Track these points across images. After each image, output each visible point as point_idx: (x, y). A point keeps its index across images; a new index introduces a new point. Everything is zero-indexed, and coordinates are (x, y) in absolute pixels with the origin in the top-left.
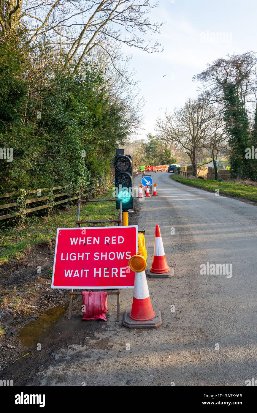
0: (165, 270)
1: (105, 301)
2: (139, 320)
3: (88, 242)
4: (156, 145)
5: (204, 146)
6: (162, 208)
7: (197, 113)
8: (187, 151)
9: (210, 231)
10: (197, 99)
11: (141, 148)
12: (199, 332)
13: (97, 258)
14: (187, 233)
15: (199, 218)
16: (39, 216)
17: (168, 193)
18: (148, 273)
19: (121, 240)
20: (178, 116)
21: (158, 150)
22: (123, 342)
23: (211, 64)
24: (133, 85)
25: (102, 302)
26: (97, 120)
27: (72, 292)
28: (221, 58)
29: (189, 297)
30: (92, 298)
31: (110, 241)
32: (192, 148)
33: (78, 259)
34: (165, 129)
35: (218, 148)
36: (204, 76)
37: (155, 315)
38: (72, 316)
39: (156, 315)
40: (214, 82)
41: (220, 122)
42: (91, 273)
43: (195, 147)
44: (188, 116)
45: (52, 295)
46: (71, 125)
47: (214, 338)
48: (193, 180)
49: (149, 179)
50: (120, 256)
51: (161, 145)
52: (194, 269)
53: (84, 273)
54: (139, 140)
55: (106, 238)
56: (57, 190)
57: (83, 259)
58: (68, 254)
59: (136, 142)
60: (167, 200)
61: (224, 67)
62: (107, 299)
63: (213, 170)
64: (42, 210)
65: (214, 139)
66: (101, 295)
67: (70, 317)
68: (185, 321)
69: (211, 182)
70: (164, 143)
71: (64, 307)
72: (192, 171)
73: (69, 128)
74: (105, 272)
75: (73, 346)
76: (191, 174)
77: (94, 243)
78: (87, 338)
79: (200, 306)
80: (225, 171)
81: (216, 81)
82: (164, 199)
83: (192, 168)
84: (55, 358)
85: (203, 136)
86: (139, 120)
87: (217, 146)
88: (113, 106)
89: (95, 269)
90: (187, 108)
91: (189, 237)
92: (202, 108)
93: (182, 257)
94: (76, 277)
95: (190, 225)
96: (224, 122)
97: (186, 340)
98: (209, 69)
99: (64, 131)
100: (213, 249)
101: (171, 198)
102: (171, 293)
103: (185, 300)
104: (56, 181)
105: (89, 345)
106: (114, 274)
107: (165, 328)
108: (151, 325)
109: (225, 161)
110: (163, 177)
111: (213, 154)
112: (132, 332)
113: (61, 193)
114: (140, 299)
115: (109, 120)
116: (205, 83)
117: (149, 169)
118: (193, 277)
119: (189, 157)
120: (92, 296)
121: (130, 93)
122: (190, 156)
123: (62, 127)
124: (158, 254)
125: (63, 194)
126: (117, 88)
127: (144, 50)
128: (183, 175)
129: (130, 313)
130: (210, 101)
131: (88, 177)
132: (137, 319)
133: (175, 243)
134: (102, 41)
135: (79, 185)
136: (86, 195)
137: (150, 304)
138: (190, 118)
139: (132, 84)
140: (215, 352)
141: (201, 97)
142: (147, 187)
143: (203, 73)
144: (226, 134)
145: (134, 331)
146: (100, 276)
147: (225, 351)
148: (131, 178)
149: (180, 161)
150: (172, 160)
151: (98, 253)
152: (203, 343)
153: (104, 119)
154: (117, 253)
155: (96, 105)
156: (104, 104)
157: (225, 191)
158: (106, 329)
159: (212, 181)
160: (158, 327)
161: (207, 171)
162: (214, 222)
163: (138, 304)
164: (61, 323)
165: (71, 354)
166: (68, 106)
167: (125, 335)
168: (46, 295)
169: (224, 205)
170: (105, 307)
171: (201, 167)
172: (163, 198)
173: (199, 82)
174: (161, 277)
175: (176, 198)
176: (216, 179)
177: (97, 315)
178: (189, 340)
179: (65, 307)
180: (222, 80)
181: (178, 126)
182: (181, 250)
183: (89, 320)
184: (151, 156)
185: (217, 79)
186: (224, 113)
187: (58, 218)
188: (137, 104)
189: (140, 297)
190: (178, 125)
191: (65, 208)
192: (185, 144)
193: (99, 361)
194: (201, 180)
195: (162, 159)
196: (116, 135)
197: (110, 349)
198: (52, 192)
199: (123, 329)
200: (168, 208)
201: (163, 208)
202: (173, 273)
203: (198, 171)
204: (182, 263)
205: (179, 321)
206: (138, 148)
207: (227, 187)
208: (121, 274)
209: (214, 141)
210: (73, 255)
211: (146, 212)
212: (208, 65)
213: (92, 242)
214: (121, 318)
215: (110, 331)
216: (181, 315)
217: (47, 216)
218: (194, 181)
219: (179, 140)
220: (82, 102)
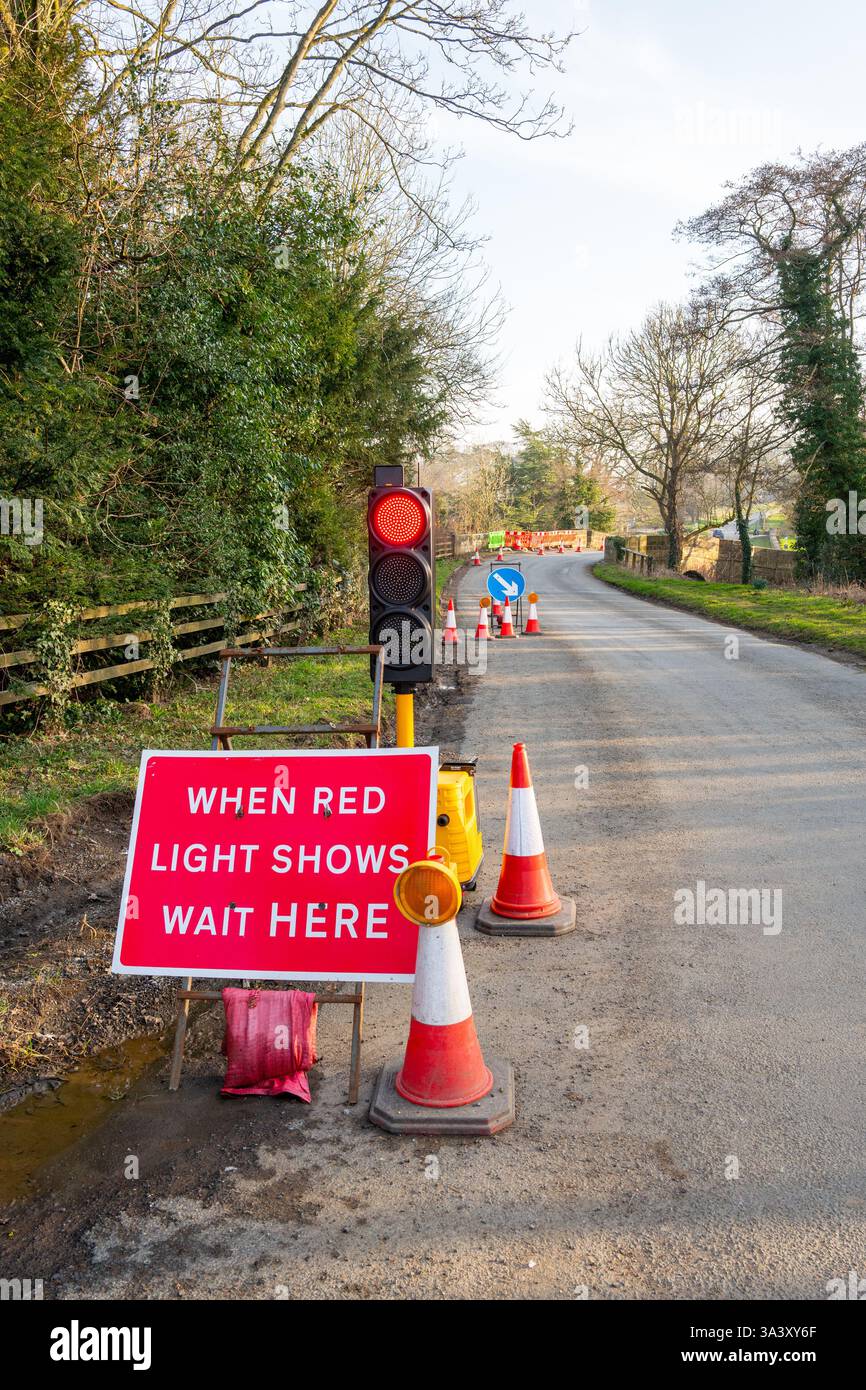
0: (541, 908)
1: (309, 1026)
2: (430, 1101)
3: (251, 805)
4: (543, 462)
5: (707, 467)
6: (553, 676)
7: (687, 353)
8: (650, 482)
9: (717, 764)
10: (686, 305)
11: (493, 470)
12: (651, 1157)
13: (282, 865)
14: (633, 768)
15: (678, 717)
16: (120, 698)
17: (578, 627)
18: (480, 917)
19: (375, 800)
20: (620, 363)
21: (552, 477)
22: (361, 1191)
23: (740, 183)
24: (467, 251)
25: (296, 1032)
26: (337, 370)
27: (189, 989)
28: (773, 163)
29: (623, 1012)
30: (259, 1011)
31: (335, 803)
32: (666, 473)
33: (215, 869)
34: (574, 406)
35: (755, 474)
36: (714, 223)
37: (492, 1082)
38: (187, 1078)
39: (495, 1082)
40: (748, 247)
41: (765, 386)
42: (259, 921)
43: (675, 471)
44: (657, 361)
45: (124, 991)
46: (240, 382)
47: (707, 1188)
48: (666, 583)
49: (513, 576)
50: (370, 859)
51: (561, 460)
52: (648, 906)
53: (235, 919)
54: (486, 442)
55: (318, 790)
56: (186, 608)
57: (231, 869)
58: (176, 847)
59: (476, 449)
60: (574, 650)
61: (783, 194)
62: (314, 1020)
63: (737, 551)
64: (131, 676)
65: (742, 442)
66: (294, 1004)
67: (177, 1082)
68: (602, 1109)
69: (727, 590)
70: (571, 455)
71: (162, 1038)
72: (665, 552)
73: (233, 393)
74: (311, 920)
75: (167, 1204)
76: (661, 561)
77: (274, 811)
78: (227, 1169)
79: (661, 1049)
80: (778, 553)
81: (753, 244)
82: (561, 647)
83: (665, 540)
84: (93, 1255)
85: (705, 433)
86: (486, 373)
87: (752, 469)
88: (393, 322)
89: (275, 906)
90: (654, 334)
91: (638, 785)
92: (703, 335)
93: (611, 856)
94: (204, 933)
95: (644, 741)
96: (777, 384)
97: (599, 1191)
98: (731, 201)
99: (216, 405)
100: (722, 830)
101: (586, 644)
102: (560, 996)
103: (609, 1025)
104: (182, 576)
105: (231, 1202)
106: (344, 928)
107: (526, 1136)
108: (474, 1126)
109: (777, 519)
110: (566, 570)
111: (737, 495)
112: (399, 1152)
113: (199, 620)
114: (436, 1027)
115: (378, 371)
116: (715, 250)
117: (519, 544)
118: (644, 935)
119: (655, 503)
120: (262, 1005)
121: (455, 278)
122: (660, 501)
123: (209, 391)
124: (518, 848)
125: (210, 624)
126: (411, 263)
127: (504, 128)
128: (634, 564)
129: (400, 1074)
130: (732, 311)
131: (299, 564)
132: (420, 1100)
133: (589, 804)
134: (360, 96)
135: (265, 591)
136: (290, 626)
137: (473, 1046)
138: (662, 370)
139: (462, 246)
140: (709, 1247)
141: (699, 299)
142: (507, 604)
143: (709, 215)
144: (783, 426)
145: (408, 1148)
146: (292, 933)
147: (749, 1243)
148: (428, 570)
149: (625, 516)
150: (596, 513)
151: (288, 849)
152: (665, 1205)
153: (361, 366)
154: (358, 848)
155: (333, 318)
156: (361, 315)
157: (773, 620)
158: (306, 1133)
159: (732, 586)
160: (501, 1132)
161: (714, 553)
162: (732, 732)
163: (426, 1042)
164: (141, 1103)
165: (155, 1238)
166: (231, 315)
167: (370, 1162)
168: (101, 990)
169: (771, 672)
170: (305, 1049)
171: (695, 540)
172: (559, 642)
173: (695, 244)
174: (528, 932)
175: (604, 643)
176: (745, 581)
177: (276, 1077)
178: (612, 1192)
179: (166, 1039)
180: (776, 240)
181: (619, 396)
182: (610, 831)
183: (246, 1095)
184: (525, 499)
185: (758, 236)
186: (778, 353)
187: (185, 705)
188: (478, 318)
189: (434, 1018)
190: (621, 392)
191: (215, 670)
192: (644, 458)
193: (259, 1274)
194: (694, 582)
195: (562, 509)
196: (402, 424)
197: (309, 1223)
198: (167, 615)
199: (369, 1136)
200: (575, 677)
201: (559, 676)
202: (573, 920)
203: (685, 552)
204: (608, 879)
205: (581, 1109)
206: (483, 471)
207: (782, 608)
208: (370, 927)
209: (743, 451)
210: (197, 852)
211: (498, 690)
212: (729, 185)
213: (267, 805)
214: (364, 1090)
215: (320, 1143)
216: (588, 1084)
217: (149, 700)
218: (670, 585)
219: (623, 445)
220: (283, 305)
